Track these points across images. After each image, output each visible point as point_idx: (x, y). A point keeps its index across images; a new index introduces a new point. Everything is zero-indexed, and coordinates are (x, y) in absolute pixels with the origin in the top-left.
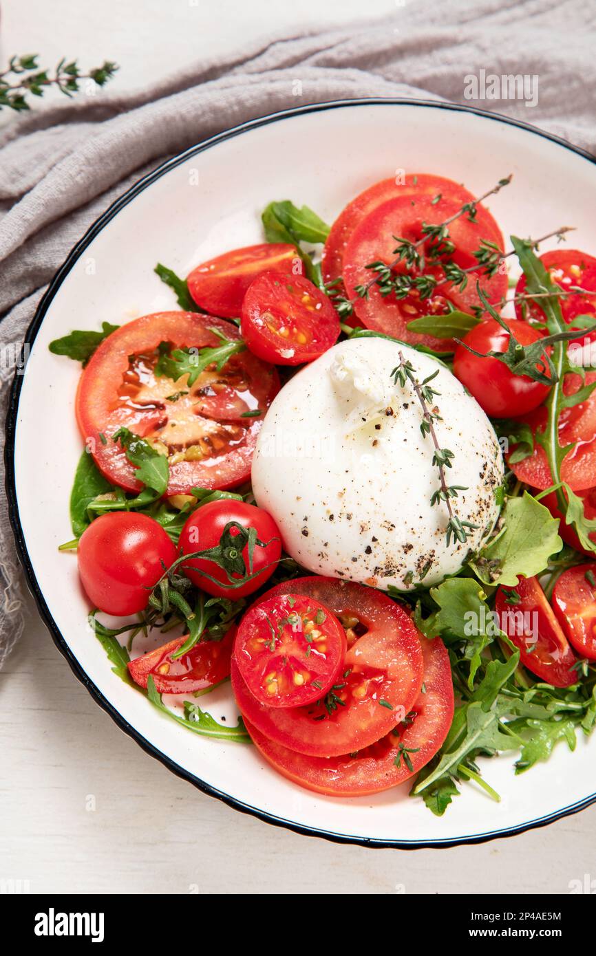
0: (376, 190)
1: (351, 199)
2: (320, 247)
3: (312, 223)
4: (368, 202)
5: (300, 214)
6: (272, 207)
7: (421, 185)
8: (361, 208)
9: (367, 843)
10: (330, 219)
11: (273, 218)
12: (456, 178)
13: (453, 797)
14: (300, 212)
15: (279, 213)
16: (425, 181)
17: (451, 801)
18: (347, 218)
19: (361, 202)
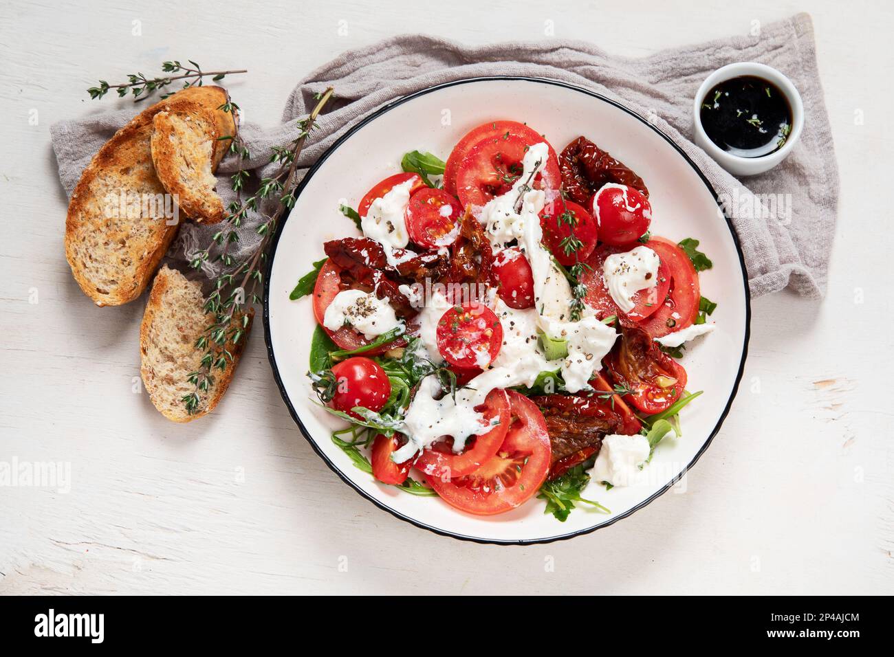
0: (471, 136)
1: (456, 143)
2: (441, 176)
3: (434, 163)
4: (467, 144)
5: (425, 158)
6: (407, 156)
7: (499, 128)
8: (463, 148)
9: (521, 543)
10: (444, 158)
11: (410, 164)
12: (520, 120)
13: (571, 510)
14: (425, 157)
15: (412, 160)
16: (501, 124)
17: (570, 512)
18: (455, 157)
19: (462, 145)
